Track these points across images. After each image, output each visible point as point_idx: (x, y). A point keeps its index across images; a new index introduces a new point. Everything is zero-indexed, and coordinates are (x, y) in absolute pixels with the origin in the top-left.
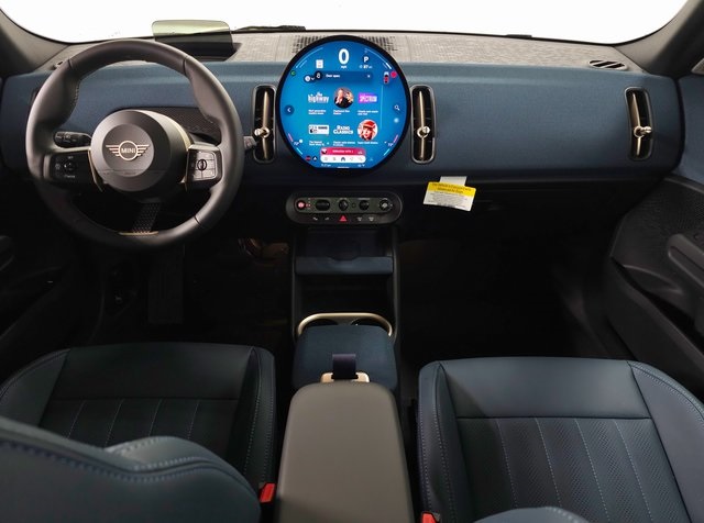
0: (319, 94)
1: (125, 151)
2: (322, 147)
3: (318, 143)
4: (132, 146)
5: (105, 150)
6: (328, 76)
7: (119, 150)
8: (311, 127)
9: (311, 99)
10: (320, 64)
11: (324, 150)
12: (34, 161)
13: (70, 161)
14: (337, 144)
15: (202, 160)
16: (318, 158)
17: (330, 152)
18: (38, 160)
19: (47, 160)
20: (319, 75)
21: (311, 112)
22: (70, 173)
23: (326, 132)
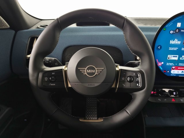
0: (176, 40)
1: (89, 71)
2: (173, 66)
3: (171, 64)
4: (94, 69)
5: (77, 71)
6: (182, 31)
7: (85, 71)
8: (169, 56)
9: (172, 42)
10: (179, 25)
11: (174, 68)
12: (33, 75)
13: (53, 75)
14: (180, 64)
15: (130, 76)
16: (170, 71)
17: (176, 69)
18: (36, 75)
19: (40, 75)
20: (177, 30)
21: (170, 49)
22: (52, 82)
23: (176, 59)
